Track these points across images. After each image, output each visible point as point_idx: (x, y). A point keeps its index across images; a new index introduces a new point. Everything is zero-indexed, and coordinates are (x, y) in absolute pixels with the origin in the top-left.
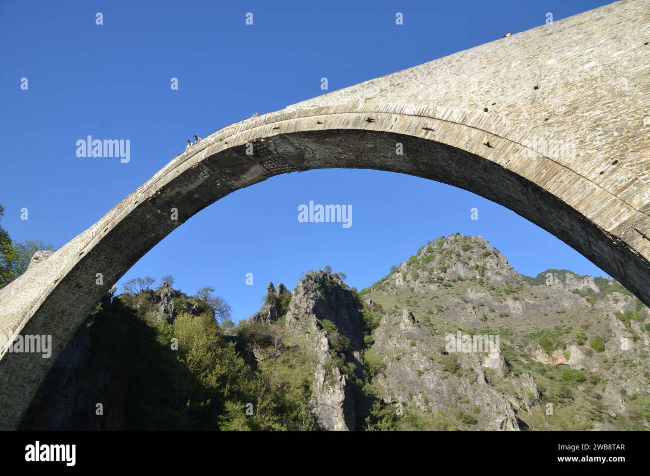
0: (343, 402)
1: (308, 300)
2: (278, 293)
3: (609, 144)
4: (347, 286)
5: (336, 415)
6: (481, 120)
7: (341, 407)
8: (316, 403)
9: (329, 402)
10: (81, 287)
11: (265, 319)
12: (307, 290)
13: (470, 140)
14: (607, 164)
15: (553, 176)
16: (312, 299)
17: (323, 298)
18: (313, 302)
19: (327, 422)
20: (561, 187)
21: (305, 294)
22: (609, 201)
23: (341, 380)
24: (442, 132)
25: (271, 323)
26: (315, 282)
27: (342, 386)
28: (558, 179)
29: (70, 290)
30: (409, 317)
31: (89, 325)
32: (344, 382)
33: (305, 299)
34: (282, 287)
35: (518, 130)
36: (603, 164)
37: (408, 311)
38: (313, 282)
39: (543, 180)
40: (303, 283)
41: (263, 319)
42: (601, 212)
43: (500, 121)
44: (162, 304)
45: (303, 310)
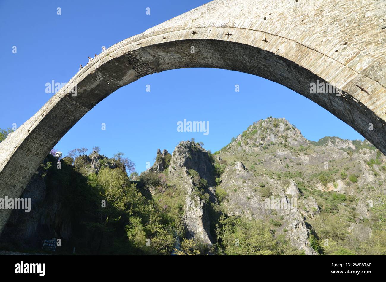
0: (202, 216)
1: (181, 158)
2: (163, 155)
3: (342, 32)
4: (205, 150)
5: (198, 223)
6: (262, 25)
7: (201, 219)
8: (186, 217)
9: (194, 216)
10: (31, 151)
11: (156, 170)
12: (180, 153)
13: (255, 39)
14: (340, 45)
15: (306, 57)
16: (183, 158)
17: (190, 157)
18: (184, 159)
19: (193, 228)
20: (311, 63)
21: (179, 155)
22: (341, 69)
23: (200, 203)
24: (238, 36)
25: (160, 172)
26: (185, 148)
27: (201, 207)
28: (309, 58)
29: (24, 153)
30: (242, 167)
31: (44, 175)
32: (202, 205)
33: (179, 158)
35: (285, 29)
36: (338, 46)
37: (241, 163)
38: (184, 148)
39: (299, 60)
40: (178, 149)
41: (155, 170)
42: (336, 77)
43: (274, 24)
44: (93, 163)
45: (178, 164)
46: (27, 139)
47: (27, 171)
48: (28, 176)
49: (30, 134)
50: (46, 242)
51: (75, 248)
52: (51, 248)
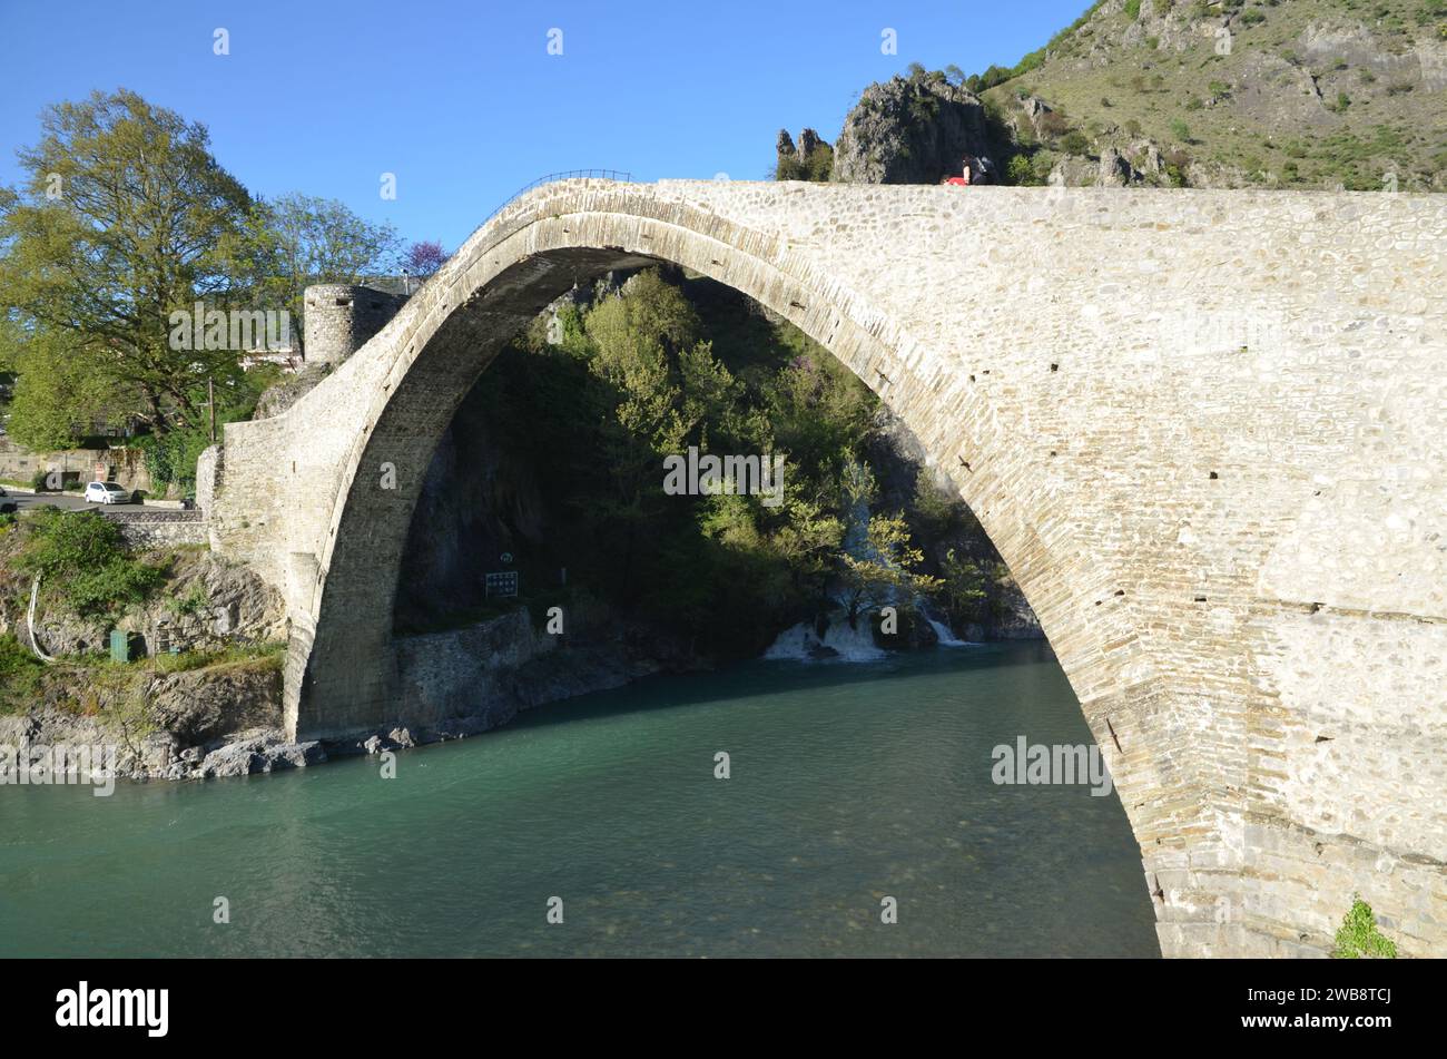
1: (870, 166)
2: (802, 154)
3: (1122, 553)
4: (969, 95)
6: (962, 401)
8: (889, 417)
10: (406, 429)
12: (865, 140)
13: (942, 437)
14: (1109, 592)
15: (1039, 574)
16: (879, 162)
17: (906, 152)
18: (882, 168)
20: (1045, 600)
21: (861, 152)
22: (1095, 656)
24: (905, 397)
26: (885, 114)
28: (1044, 582)
29: (391, 438)
30: (1115, 171)
33: (862, 165)
34: (809, 137)
35: (1010, 457)
36: (1104, 589)
37: (1113, 156)
38: (878, 115)
39: (1024, 575)
40: (856, 125)
42: (1081, 668)
43: (989, 420)
46: (388, 409)
47: (409, 470)
48: (413, 482)
49: (393, 400)
50: (491, 580)
51: (564, 570)
52: (507, 590)
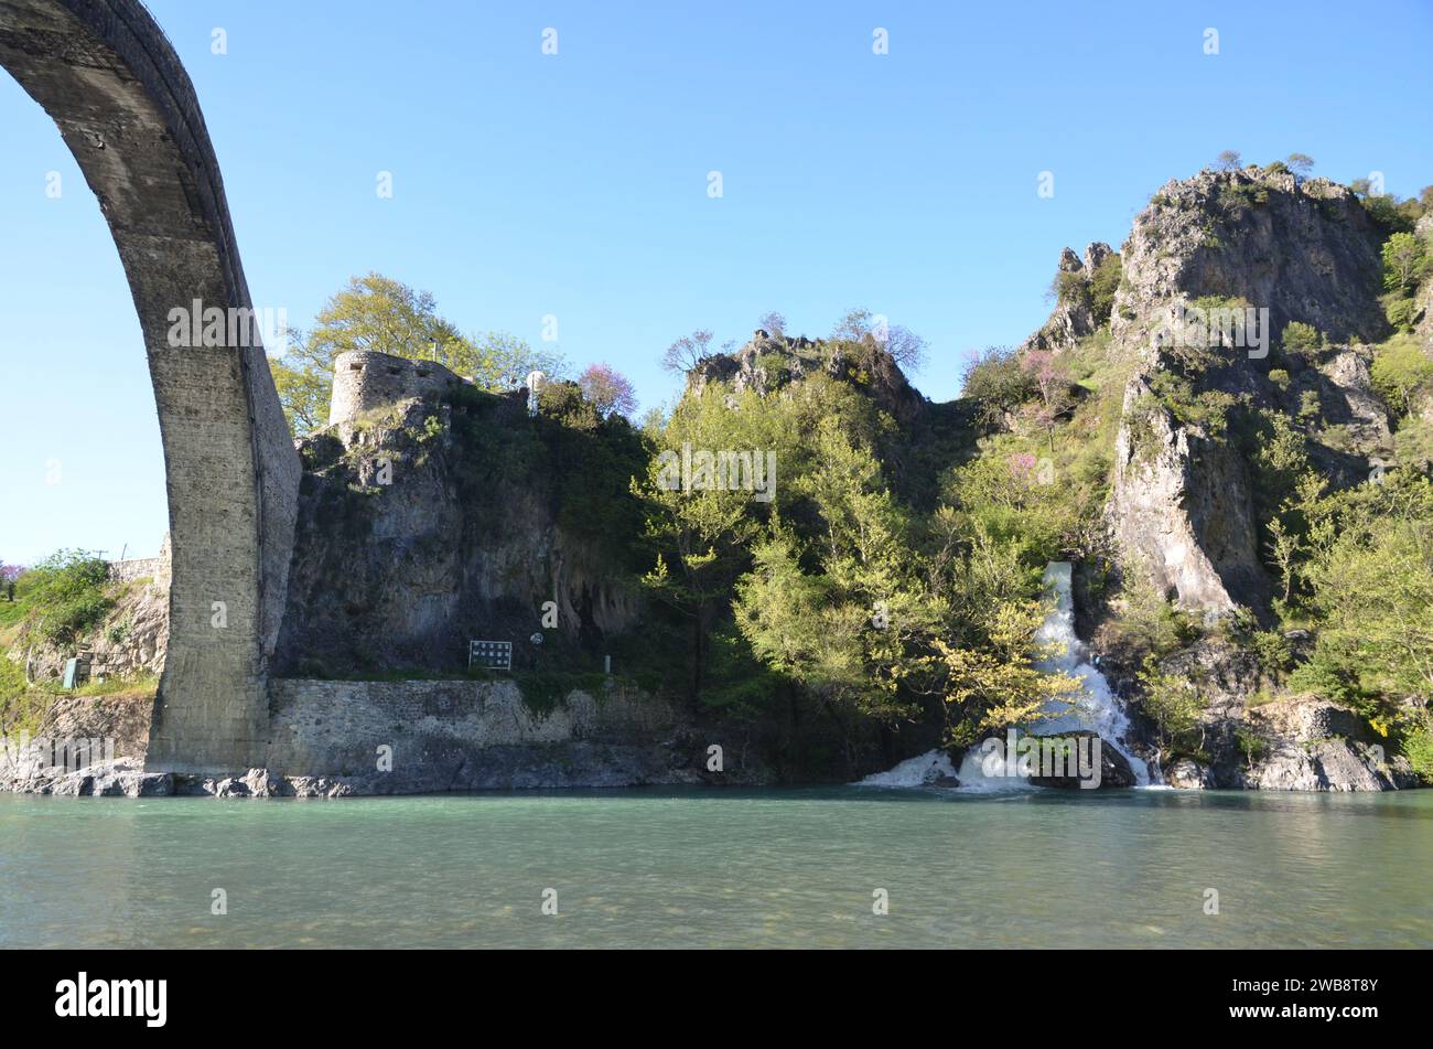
0: (1181, 494)
1: (1162, 261)
2: (1089, 268)
5: (1166, 527)
7: (1181, 507)
8: (1116, 510)
9: (1145, 502)
11: (1060, 339)
12: (1155, 237)
16: (1173, 255)
17: (1214, 242)
18: (1177, 261)
19: (1143, 549)
21: (1149, 250)
23: (1174, 441)
25: (1079, 344)
27: (1177, 458)
32: (1183, 447)
33: (1152, 261)
34: (1098, 252)
38: (1174, 210)
40: (1145, 223)
41: (1055, 340)
44: (741, 376)
45: (1147, 289)
50: (479, 648)
51: (608, 658)
52: (499, 662)
